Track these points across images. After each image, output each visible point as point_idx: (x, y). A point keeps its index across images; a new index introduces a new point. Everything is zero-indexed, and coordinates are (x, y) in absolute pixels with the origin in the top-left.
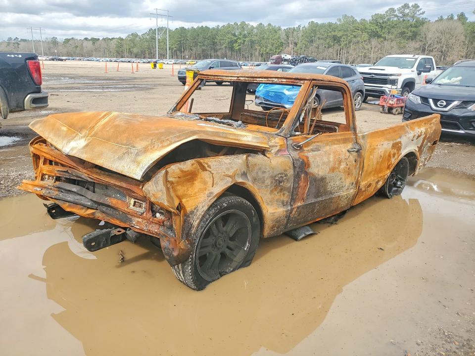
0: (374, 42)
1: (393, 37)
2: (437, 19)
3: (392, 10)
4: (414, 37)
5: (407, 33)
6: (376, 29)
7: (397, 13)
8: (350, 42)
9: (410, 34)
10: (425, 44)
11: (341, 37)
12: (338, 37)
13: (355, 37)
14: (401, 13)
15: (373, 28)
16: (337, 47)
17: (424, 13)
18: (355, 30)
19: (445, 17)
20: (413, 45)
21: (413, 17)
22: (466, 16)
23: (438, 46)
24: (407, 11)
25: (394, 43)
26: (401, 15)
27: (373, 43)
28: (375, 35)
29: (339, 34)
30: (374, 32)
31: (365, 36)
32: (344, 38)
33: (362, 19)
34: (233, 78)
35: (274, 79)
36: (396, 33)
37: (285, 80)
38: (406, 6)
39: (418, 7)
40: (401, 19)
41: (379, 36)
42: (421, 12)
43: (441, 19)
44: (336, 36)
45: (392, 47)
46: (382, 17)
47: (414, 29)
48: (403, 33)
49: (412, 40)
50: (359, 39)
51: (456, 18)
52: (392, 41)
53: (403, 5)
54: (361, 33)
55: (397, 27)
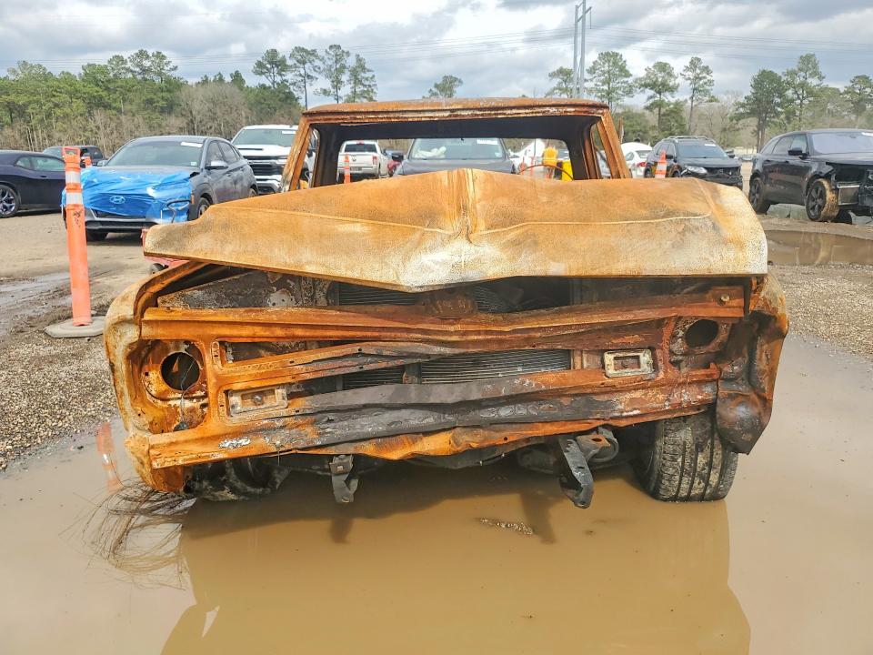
0: (100, 116)
1: (134, 108)
2: (200, 80)
3: (120, 59)
4: (169, 108)
5: (158, 102)
6: (97, 92)
7: (129, 65)
8: (49, 116)
9: (162, 103)
10: (192, 121)
11: (25, 106)
12: (20, 106)
13: (56, 105)
14: (138, 66)
15: (93, 89)
16: (20, 125)
17: (175, 68)
18: (54, 93)
19: (211, 78)
20: (174, 121)
21: (160, 74)
22: (244, 77)
23: (215, 125)
24: (147, 63)
25: (139, 119)
26: (137, 69)
27: (97, 117)
28: (97, 103)
29: (22, 100)
30: (94, 97)
31: (79, 106)
32: (33, 109)
33: (63, 72)
34: (437, 114)
35: (547, 109)
36: (137, 101)
37: (572, 110)
38: (142, 54)
39: (164, 57)
40: (139, 77)
41: (107, 107)
42: (171, 66)
43: (205, 81)
44: (14, 103)
45: (138, 127)
46: (103, 70)
47: (166, 95)
48: (150, 101)
49: (170, 113)
50: (67, 110)
51: (228, 79)
52: (134, 115)
53: (137, 51)
54: (68, 99)
55: (136, 90)
